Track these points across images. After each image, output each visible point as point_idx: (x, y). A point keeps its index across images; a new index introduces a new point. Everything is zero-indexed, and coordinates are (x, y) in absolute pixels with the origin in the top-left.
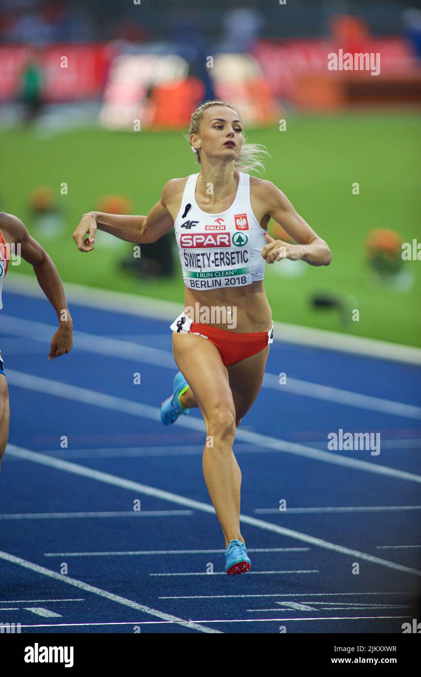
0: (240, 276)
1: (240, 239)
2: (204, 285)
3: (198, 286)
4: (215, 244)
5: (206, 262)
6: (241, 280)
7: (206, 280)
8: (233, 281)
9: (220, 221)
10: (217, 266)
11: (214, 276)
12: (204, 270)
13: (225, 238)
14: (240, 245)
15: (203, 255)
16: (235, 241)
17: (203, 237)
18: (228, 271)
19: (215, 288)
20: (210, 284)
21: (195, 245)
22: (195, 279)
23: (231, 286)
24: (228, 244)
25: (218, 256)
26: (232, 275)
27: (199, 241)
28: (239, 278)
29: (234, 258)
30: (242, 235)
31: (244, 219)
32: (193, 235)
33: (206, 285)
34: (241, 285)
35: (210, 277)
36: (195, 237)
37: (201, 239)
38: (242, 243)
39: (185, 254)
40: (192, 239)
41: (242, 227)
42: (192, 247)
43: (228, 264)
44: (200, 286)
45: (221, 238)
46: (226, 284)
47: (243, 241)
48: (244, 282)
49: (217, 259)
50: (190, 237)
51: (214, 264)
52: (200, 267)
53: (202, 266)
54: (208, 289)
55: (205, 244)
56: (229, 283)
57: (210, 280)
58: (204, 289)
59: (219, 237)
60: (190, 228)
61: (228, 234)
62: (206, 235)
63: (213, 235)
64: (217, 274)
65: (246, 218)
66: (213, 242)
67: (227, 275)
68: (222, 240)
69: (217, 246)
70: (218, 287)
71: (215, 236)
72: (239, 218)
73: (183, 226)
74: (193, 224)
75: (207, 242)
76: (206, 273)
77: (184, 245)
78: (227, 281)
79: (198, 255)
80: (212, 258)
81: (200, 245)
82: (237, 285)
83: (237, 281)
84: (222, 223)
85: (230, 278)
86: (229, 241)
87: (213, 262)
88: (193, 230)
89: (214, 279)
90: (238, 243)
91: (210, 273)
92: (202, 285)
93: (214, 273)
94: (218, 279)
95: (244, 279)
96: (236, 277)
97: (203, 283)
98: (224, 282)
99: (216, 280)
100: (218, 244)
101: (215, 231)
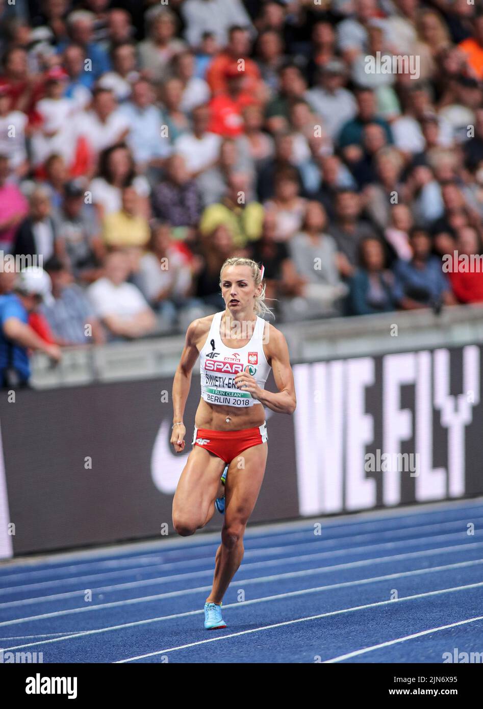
0: (245, 399)
1: (250, 371)
2: (217, 400)
3: (212, 400)
4: (231, 371)
5: (221, 383)
6: (245, 402)
7: (219, 396)
8: (239, 403)
9: (237, 355)
10: (229, 387)
11: (225, 395)
12: (219, 389)
13: (239, 367)
15: (220, 378)
17: (222, 364)
18: (237, 394)
19: (224, 404)
20: (222, 401)
21: (215, 369)
22: (211, 394)
23: (237, 406)
25: (231, 381)
26: (239, 397)
27: (219, 367)
28: (244, 401)
30: (252, 368)
32: (215, 362)
33: (219, 400)
34: (245, 406)
35: (223, 395)
36: (216, 364)
37: (221, 366)
39: (207, 374)
40: (214, 365)
42: (213, 370)
44: (214, 400)
45: (236, 367)
46: (233, 404)
47: (252, 372)
48: (247, 404)
49: (230, 384)
50: (213, 363)
51: (227, 386)
52: (217, 386)
53: (218, 385)
54: (219, 403)
55: (223, 370)
56: (236, 403)
57: (222, 397)
58: (216, 403)
59: (234, 366)
60: (213, 358)
61: (242, 365)
63: (230, 364)
64: (228, 394)
65: (257, 355)
66: (229, 369)
67: (235, 396)
68: (236, 369)
69: (232, 373)
70: (227, 404)
71: (231, 365)
73: (208, 356)
74: (216, 355)
75: (225, 369)
76: (220, 391)
77: (207, 367)
78: (235, 401)
79: (216, 377)
80: (226, 382)
81: (219, 370)
82: (241, 406)
83: (242, 402)
84: (238, 357)
85: (237, 399)
87: (226, 385)
88: (215, 359)
89: (225, 397)
91: (223, 392)
93: (226, 393)
94: (228, 398)
95: (247, 401)
96: (242, 399)
97: (217, 398)
98: (232, 401)
99: (226, 399)
100: (233, 371)
101: (232, 362)
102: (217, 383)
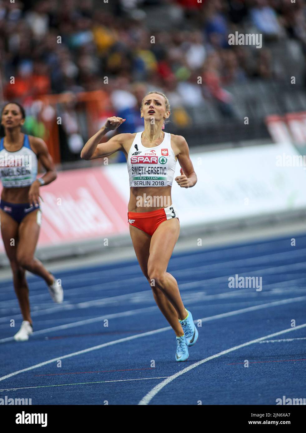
1: (163, 160)
5: (144, 171)
6: (161, 183)
7: (142, 181)
8: (157, 183)
9: (153, 151)
10: (149, 174)
11: (147, 179)
12: (142, 176)
13: (155, 159)
14: (163, 163)
15: (142, 167)
16: (160, 161)
17: (143, 158)
18: (155, 177)
19: (147, 186)
20: (145, 184)
21: (138, 162)
22: (136, 181)
23: (155, 186)
24: (156, 162)
26: (156, 179)
27: (140, 160)
29: (159, 171)
30: (164, 158)
31: (166, 151)
33: (142, 184)
34: (161, 186)
35: (145, 179)
36: (139, 158)
37: (142, 159)
38: (164, 162)
39: (132, 167)
40: (137, 159)
41: (165, 154)
42: (137, 163)
43: (155, 174)
44: (139, 184)
45: (152, 159)
46: (153, 185)
47: (165, 161)
48: (162, 184)
49: (150, 170)
50: (136, 158)
51: (147, 173)
52: (140, 174)
54: (143, 186)
55: (144, 162)
56: (155, 184)
57: (145, 181)
58: (141, 186)
60: (137, 155)
62: (145, 157)
64: (149, 178)
65: (167, 150)
66: (148, 160)
67: (154, 179)
68: (153, 160)
69: (150, 163)
71: (149, 158)
72: (164, 150)
73: (133, 154)
74: (139, 153)
75: (145, 161)
76: (143, 177)
78: (154, 182)
79: (140, 167)
80: (147, 170)
81: (141, 162)
82: (159, 186)
84: (154, 152)
85: (155, 181)
86: (157, 161)
87: (147, 172)
88: (138, 155)
89: (147, 181)
90: (162, 162)
91: (145, 177)
92: (140, 184)
93: (147, 177)
96: (158, 181)
97: (141, 183)
98: (152, 183)
99: (148, 182)
100: (151, 162)
101: (150, 155)
102: (141, 172)
